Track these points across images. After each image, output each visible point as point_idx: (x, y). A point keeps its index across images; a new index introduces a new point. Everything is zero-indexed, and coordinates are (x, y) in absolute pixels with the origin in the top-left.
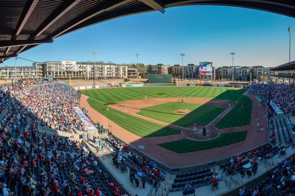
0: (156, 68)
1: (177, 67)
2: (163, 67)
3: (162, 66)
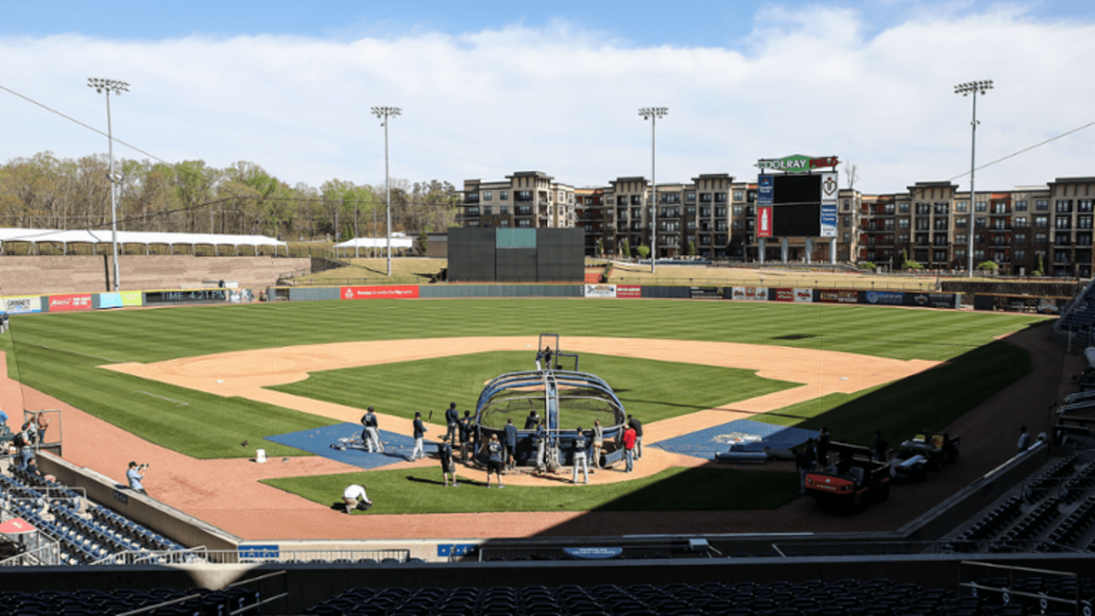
0: (503, 198)
1: (633, 192)
2: (543, 194)
3: (541, 187)
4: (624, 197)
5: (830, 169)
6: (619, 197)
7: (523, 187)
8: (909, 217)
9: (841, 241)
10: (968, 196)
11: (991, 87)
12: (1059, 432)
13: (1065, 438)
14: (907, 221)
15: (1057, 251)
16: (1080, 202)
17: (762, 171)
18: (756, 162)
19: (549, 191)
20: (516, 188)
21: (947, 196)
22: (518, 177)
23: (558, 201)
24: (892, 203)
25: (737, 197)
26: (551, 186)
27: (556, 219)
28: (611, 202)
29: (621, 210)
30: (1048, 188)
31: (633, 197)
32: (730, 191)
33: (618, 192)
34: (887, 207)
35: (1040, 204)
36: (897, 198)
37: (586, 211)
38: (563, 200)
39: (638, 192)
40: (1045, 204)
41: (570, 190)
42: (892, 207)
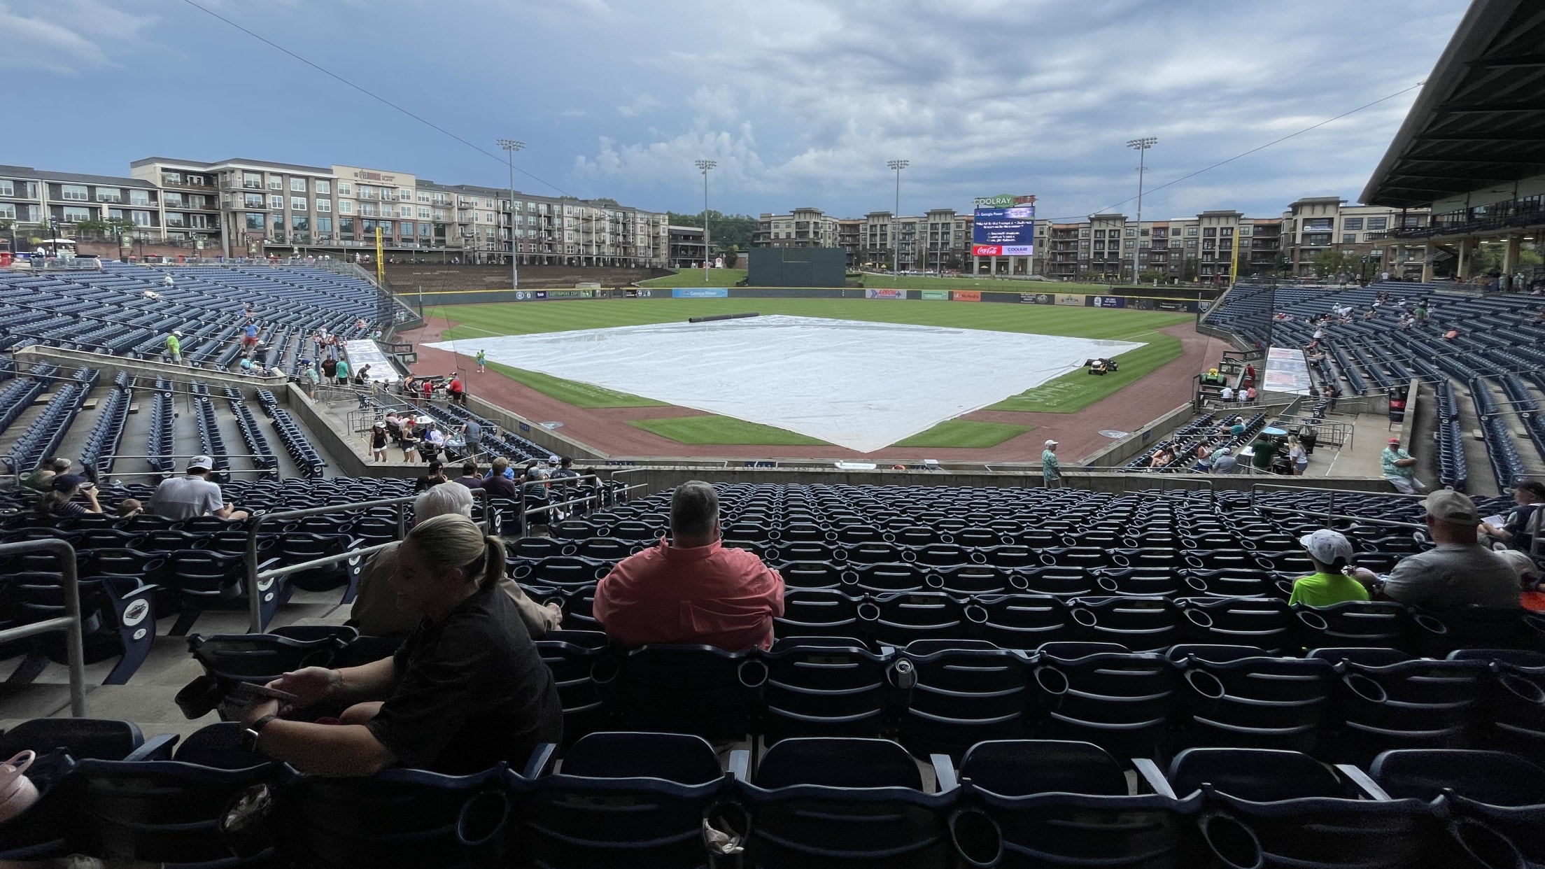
0: (788, 226)
2: (816, 224)
3: (815, 219)
4: (876, 226)
5: (1030, 205)
6: (871, 226)
7: (802, 219)
8: (1089, 240)
9: (1037, 257)
10: (1136, 224)
11: (1156, 143)
12: (1202, 396)
13: (1206, 402)
14: (1087, 243)
16: (1222, 229)
17: (978, 205)
18: (974, 201)
19: (820, 222)
20: (797, 219)
21: (1118, 225)
22: (799, 212)
23: (826, 229)
24: (1077, 230)
25: (958, 226)
26: (822, 219)
27: (825, 241)
28: (866, 229)
29: (873, 235)
30: (1197, 219)
31: (881, 226)
32: (953, 221)
33: (871, 222)
34: (1073, 233)
35: (1191, 230)
36: (1080, 226)
37: (847, 236)
38: (830, 228)
39: (886, 222)
40: (1195, 230)
41: (834, 221)
42: (1076, 233)
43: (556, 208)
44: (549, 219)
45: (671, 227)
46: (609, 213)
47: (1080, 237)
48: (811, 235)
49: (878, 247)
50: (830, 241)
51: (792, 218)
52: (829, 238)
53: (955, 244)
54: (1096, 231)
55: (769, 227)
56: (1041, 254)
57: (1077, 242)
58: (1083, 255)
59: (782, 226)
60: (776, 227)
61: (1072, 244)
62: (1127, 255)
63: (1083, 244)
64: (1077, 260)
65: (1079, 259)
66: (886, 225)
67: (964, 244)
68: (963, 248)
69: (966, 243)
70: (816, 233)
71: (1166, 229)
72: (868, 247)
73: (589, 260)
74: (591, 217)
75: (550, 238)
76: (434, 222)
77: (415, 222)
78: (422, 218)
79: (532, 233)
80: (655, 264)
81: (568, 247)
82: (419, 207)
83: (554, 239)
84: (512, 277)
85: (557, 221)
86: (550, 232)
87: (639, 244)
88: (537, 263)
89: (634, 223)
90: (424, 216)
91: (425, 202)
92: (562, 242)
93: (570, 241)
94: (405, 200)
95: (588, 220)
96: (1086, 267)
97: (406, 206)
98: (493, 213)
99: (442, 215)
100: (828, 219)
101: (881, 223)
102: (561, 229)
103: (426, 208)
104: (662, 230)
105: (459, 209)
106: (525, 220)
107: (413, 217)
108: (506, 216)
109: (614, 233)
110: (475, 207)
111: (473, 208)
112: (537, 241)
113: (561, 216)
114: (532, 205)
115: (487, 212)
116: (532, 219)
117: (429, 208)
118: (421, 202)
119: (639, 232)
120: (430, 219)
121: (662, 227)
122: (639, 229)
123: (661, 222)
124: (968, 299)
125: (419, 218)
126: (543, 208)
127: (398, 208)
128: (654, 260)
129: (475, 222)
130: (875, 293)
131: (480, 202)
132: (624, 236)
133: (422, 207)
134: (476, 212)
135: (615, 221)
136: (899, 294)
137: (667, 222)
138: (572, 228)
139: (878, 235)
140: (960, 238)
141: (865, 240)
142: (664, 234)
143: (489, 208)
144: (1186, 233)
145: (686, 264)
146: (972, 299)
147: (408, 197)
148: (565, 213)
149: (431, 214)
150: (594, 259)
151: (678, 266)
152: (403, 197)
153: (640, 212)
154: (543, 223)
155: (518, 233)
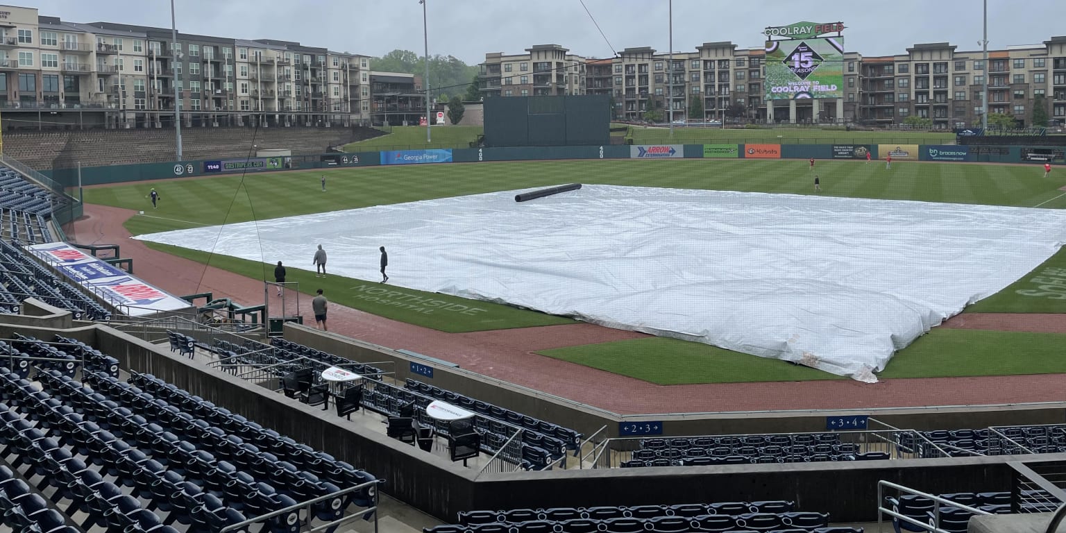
2: (559, 65)
3: (557, 59)
4: (633, 65)
5: (836, 34)
6: (627, 67)
7: (542, 59)
8: (909, 77)
9: (847, 101)
10: (967, 55)
14: (906, 81)
15: (1056, 105)
17: (770, 37)
18: (764, 30)
19: (564, 62)
20: (535, 60)
21: (945, 57)
22: (537, 50)
23: (573, 72)
24: (892, 64)
25: (739, 63)
26: (566, 58)
27: (571, 87)
28: (620, 70)
29: (629, 78)
30: (1045, 46)
31: (640, 66)
32: (731, 58)
33: (627, 62)
34: (886, 68)
35: (1037, 61)
36: (896, 59)
37: (596, 79)
38: (576, 70)
39: (646, 61)
40: (1042, 61)
41: (581, 60)
42: (891, 68)
43: (226, 52)
44: (217, 65)
45: (374, 73)
46: (292, 57)
47: (897, 73)
48: (554, 80)
49: (637, 92)
50: (576, 87)
51: (529, 57)
52: (576, 83)
53: (736, 86)
54: (916, 65)
55: (499, 70)
56: (851, 96)
57: (893, 79)
58: (901, 96)
59: (516, 67)
60: (508, 70)
61: (886, 82)
62: (958, 94)
63: (901, 81)
64: (893, 102)
65: (896, 100)
66: (646, 65)
67: (747, 86)
68: (747, 90)
69: (750, 85)
70: (559, 77)
71: (1006, 60)
72: (624, 93)
73: (271, 118)
74: (273, 61)
75: (219, 91)
76: (64, 73)
77: (37, 73)
78: (47, 68)
79: (195, 85)
80: (355, 122)
81: (243, 102)
82: (43, 52)
83: (224, 92)
84: (175, 145)
85: (227, 69)
86: (218, 84)
87: (333, 96)
88: (204, 125)
89: (326, 69)
90: (50, 65)
91: (52, 47)
92: (233, 96)
93: (244, 94)
94: (25, 44)
95: (268, 65)
96: (906, 110)
97: (26, 51)
98: (143, 59)
99: (74, 64)
100: (574, 58)
101: (640, 62)
102: (233, 80)
103: (52, 53)
104: (361, 77)
105: (98, 54)
106: (186, 67)
107: (36, 65)
108: (160, 63)
109: (301, 82)
110: (120, 52)
111: (116, 53)
112: (202, 96)
113: (232, 62)
114: (194, 48)
115: (136, 58)
116: (195, 66)
117: (57, 53)
118: (46, 46)
119: (332, 81)
120: (59, 68)
121: (361, 72)
122: (332, 76)
123: (361, 67)
124: (764, 155)
125: (44, 68)
126: (209, 52)
127: (16, 55)
128: (354, 117)
129: (120, 72)
130: (642, 152)
131: (128, 46)
132: (314, 86)
133: (47, 53)
134: (121, 57)
135: (301, 67)
136: (673, 151)
137: (368, 68)
138: (247, 77)
139: (637, 77)
140: (741, 78)
141: (620, 83)
142: (364, 83)
143: (138, 53)
144: (1031, 65)
145: (396, 121)
146: (769, 155)
147: (29, 40)
148: (238, 58)
149: (62, 63)
150: (277, 116)
151: (386, 123)
152: (21, 39)
153: (334, 54)
154: (210, 71)
155: (176, 84)
